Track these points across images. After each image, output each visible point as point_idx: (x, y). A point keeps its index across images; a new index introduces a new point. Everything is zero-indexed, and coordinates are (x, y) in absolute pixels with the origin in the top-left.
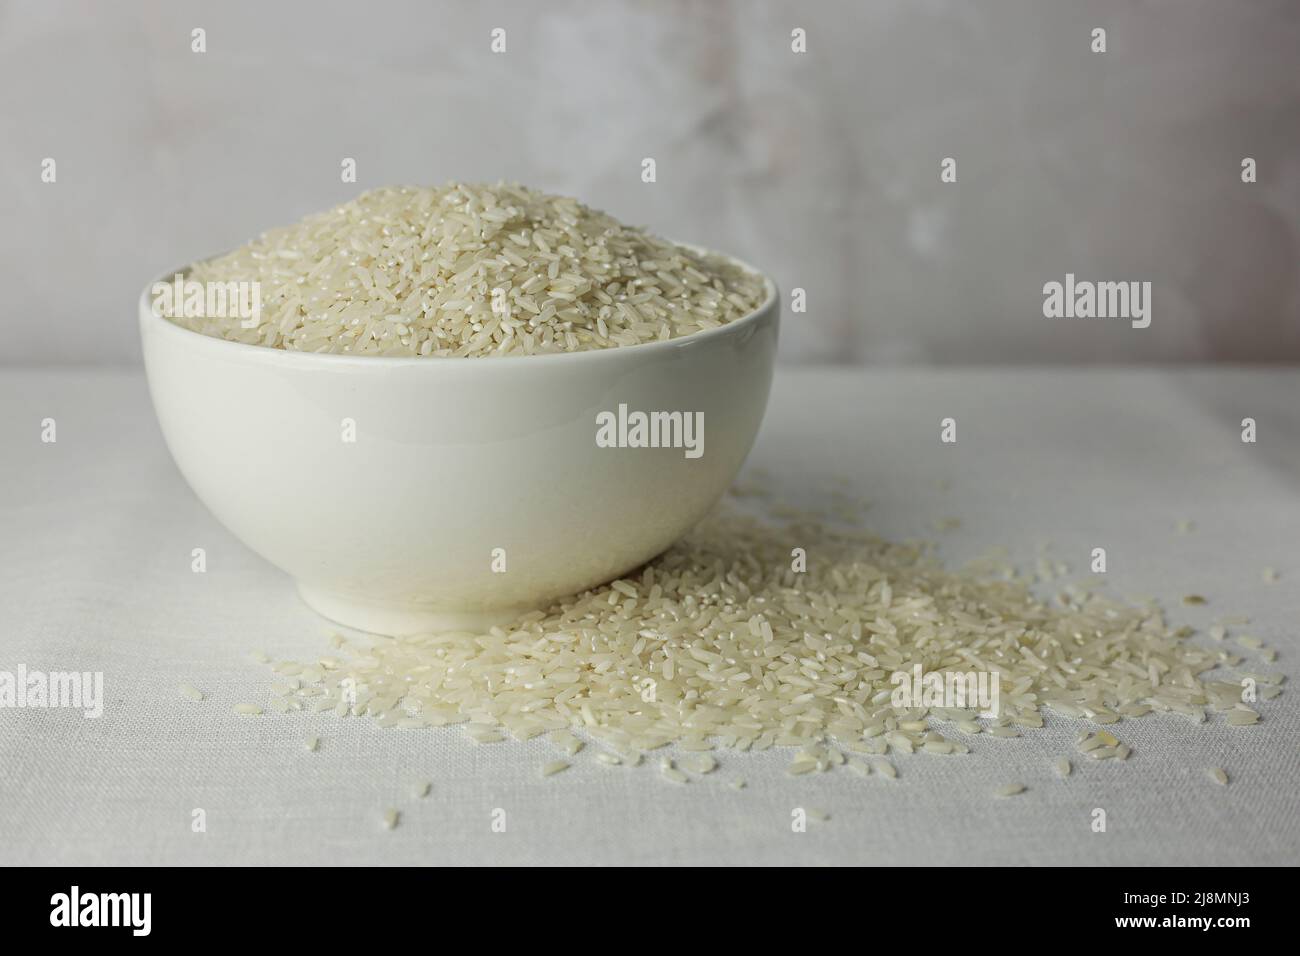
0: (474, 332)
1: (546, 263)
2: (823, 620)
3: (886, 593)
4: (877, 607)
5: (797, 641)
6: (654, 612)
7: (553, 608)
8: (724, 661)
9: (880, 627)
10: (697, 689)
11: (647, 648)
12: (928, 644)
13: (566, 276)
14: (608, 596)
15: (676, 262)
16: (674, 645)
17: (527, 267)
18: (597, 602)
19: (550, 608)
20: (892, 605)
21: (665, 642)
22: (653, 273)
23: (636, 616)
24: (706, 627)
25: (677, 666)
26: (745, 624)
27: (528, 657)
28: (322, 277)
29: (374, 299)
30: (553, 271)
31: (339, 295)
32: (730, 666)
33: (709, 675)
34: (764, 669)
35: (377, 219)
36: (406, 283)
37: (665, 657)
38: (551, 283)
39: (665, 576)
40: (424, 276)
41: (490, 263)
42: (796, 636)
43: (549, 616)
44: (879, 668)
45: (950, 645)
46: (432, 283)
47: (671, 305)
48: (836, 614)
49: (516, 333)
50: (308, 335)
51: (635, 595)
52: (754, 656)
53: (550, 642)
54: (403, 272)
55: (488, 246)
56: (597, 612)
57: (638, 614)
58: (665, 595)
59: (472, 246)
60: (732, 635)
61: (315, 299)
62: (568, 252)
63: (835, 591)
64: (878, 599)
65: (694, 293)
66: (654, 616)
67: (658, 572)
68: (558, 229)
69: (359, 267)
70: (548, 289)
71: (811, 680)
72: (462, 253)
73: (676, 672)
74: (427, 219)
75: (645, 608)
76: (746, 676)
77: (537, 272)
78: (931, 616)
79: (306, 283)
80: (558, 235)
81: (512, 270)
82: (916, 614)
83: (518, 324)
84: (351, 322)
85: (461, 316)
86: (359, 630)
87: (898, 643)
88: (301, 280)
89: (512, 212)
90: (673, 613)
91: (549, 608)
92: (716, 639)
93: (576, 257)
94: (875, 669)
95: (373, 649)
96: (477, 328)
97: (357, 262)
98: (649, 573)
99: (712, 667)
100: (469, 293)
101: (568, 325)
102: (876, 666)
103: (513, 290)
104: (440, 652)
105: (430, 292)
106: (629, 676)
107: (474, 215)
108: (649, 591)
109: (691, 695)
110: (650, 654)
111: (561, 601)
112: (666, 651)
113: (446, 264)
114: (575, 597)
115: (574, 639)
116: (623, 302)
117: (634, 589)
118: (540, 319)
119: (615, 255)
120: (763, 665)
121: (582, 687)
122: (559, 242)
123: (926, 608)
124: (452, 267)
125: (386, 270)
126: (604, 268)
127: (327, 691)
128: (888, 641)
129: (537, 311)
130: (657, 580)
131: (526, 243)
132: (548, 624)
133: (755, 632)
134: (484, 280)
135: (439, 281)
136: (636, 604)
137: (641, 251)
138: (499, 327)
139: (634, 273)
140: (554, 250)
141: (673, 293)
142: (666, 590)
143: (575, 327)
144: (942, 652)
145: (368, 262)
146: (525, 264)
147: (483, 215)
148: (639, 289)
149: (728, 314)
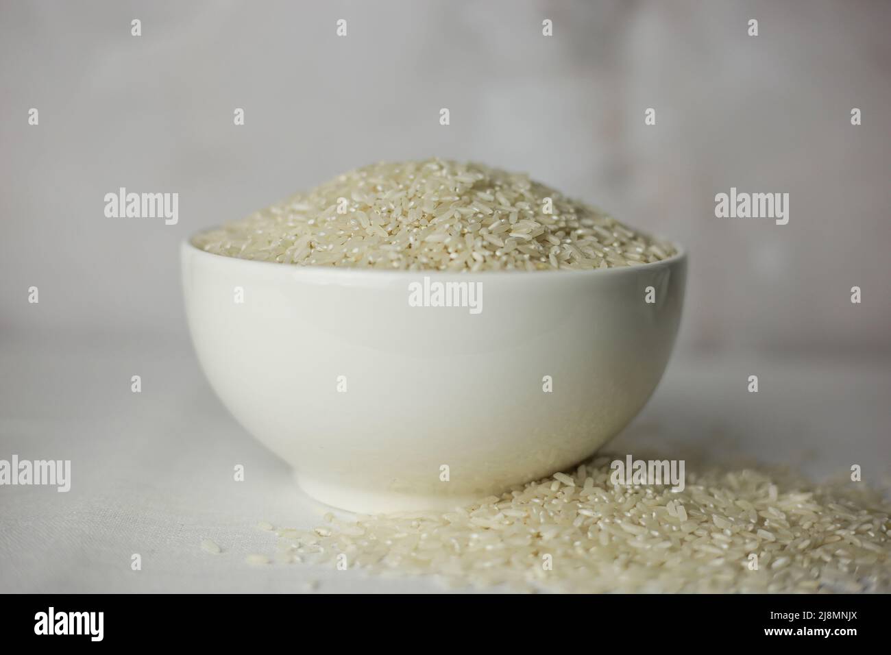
0: (451, 260)
1: (507, 212)
2: (724, 509)
3: (773, 491)
4: (766, 501)
5: (706, 522)
6: (588, 498)
7: (504, 494)
8: (649, 532)
9: (771, 514)
10: (628, 553)
11: (585, 523)
12: (812, 527)
13: (522, 222)
14: (551, 485)
15: (607, 221)
16: (607, 521)
17: (492, 215)
18: (542, 489)
19: (504, 493)
20: (779, 500)
21: (600, 519)
22: (590, 227)
23: (574, 500)
24: (633, 508)
25: (611, 536)
26: (663, 508)
27: (487, 529)
28: (329, 219)
29: (371, 235)
30: (513, 218)
31: (342, 232)
32: (654, 537)
33: (638, 543)
34: (682, 541)
35: (372, 181)
36: (395, 224)
37: (600, 530)
38: (512, 227)
39: (595, 472)
40: (410, 219)
41: (464, 210)
42: (705, 518)
43: (501, 501)
44: (775, 542)
45: (831, 528)
46: (416, 223)
47: (607, 249)
48: (734, 504)
49: (485, 261)
50: (317, 260)
51: (573, 485)
52: (673, 531)
53: (506, 516)
54: (394, 215)
55: (461, 199)
56: (542, 497)
57: (575, 499)
58: (596, 485)
59: (449, 198)
60: (654, 514)
61: (322, 234)
62: (525, 206)
63: (731, 489)
64: (767, 495)
65: (622, 244)
66: (588, 500)
67: (589, 469)
68: (515, 192)
69: (358, 211)
70: (509, 231)
71: (721, 549)
72: (440, 203)
73: (610, 540)
74: (412, 181)
75: (581, 494)
76: (668, 545)
77: (500, 219)
78: (813, 507)
79: (315, 225)
80: (516, 195)
81: (481, 216)
82: (800, 506)
83: (487, 253)
84: (351, 250)
85: (441, 247)
86: (346, 511)
87: (788, 525)
88: (311, 222)
89: (480, 177)
90: (605, 498)
91: (501, 495)
92: (641, 517)
93: (531, 209)
94: (773, 542)
95: (358, 523)
96: (453, 255)
97: (356, 209)
98: (582, 470)
99: (640, 538)
100: (447, 230)
101: (527, 256)
102: (773, 540)
103: (481, 230)
104: (414, 523)
105: (415, 230)
106: (572, 542)
107: (449, 177)
108: (583, 483)
109: (623, 557)
110: (588, 527)
111: (512, 489)
112: (600, 524)
113: (428, 210)
114: (522, 487)
115: (524, 514)
116: (569, 244)
117: (572, 480)
118: (505, 250)
119: (561, 213)
120: (682, 537)
121: (534, 550)
122: (516, 200)
123: (808, 501)
124: (433, 212)
125: (380, 214)
126: (552, 219)
127: (322, 549)
128: (780, 524)
129: (502, 244)
130: (589, 474)
131: (492, 198)
132: (501, 505)
133: (672, 513)
134: (459, 221)
135: (423, 221)
136: (573, 491)
137: (581, 212)
138: (471, 256)
139: (576, 225)
140: (513, 205)
141: (606, 242)
142: (598, 482)
143: (532, 258)
144: (825, 532)
145: (365, 208)
146: (491, 212)
147: (457, 178)
148: (580, 237)
149: (651, 258)
